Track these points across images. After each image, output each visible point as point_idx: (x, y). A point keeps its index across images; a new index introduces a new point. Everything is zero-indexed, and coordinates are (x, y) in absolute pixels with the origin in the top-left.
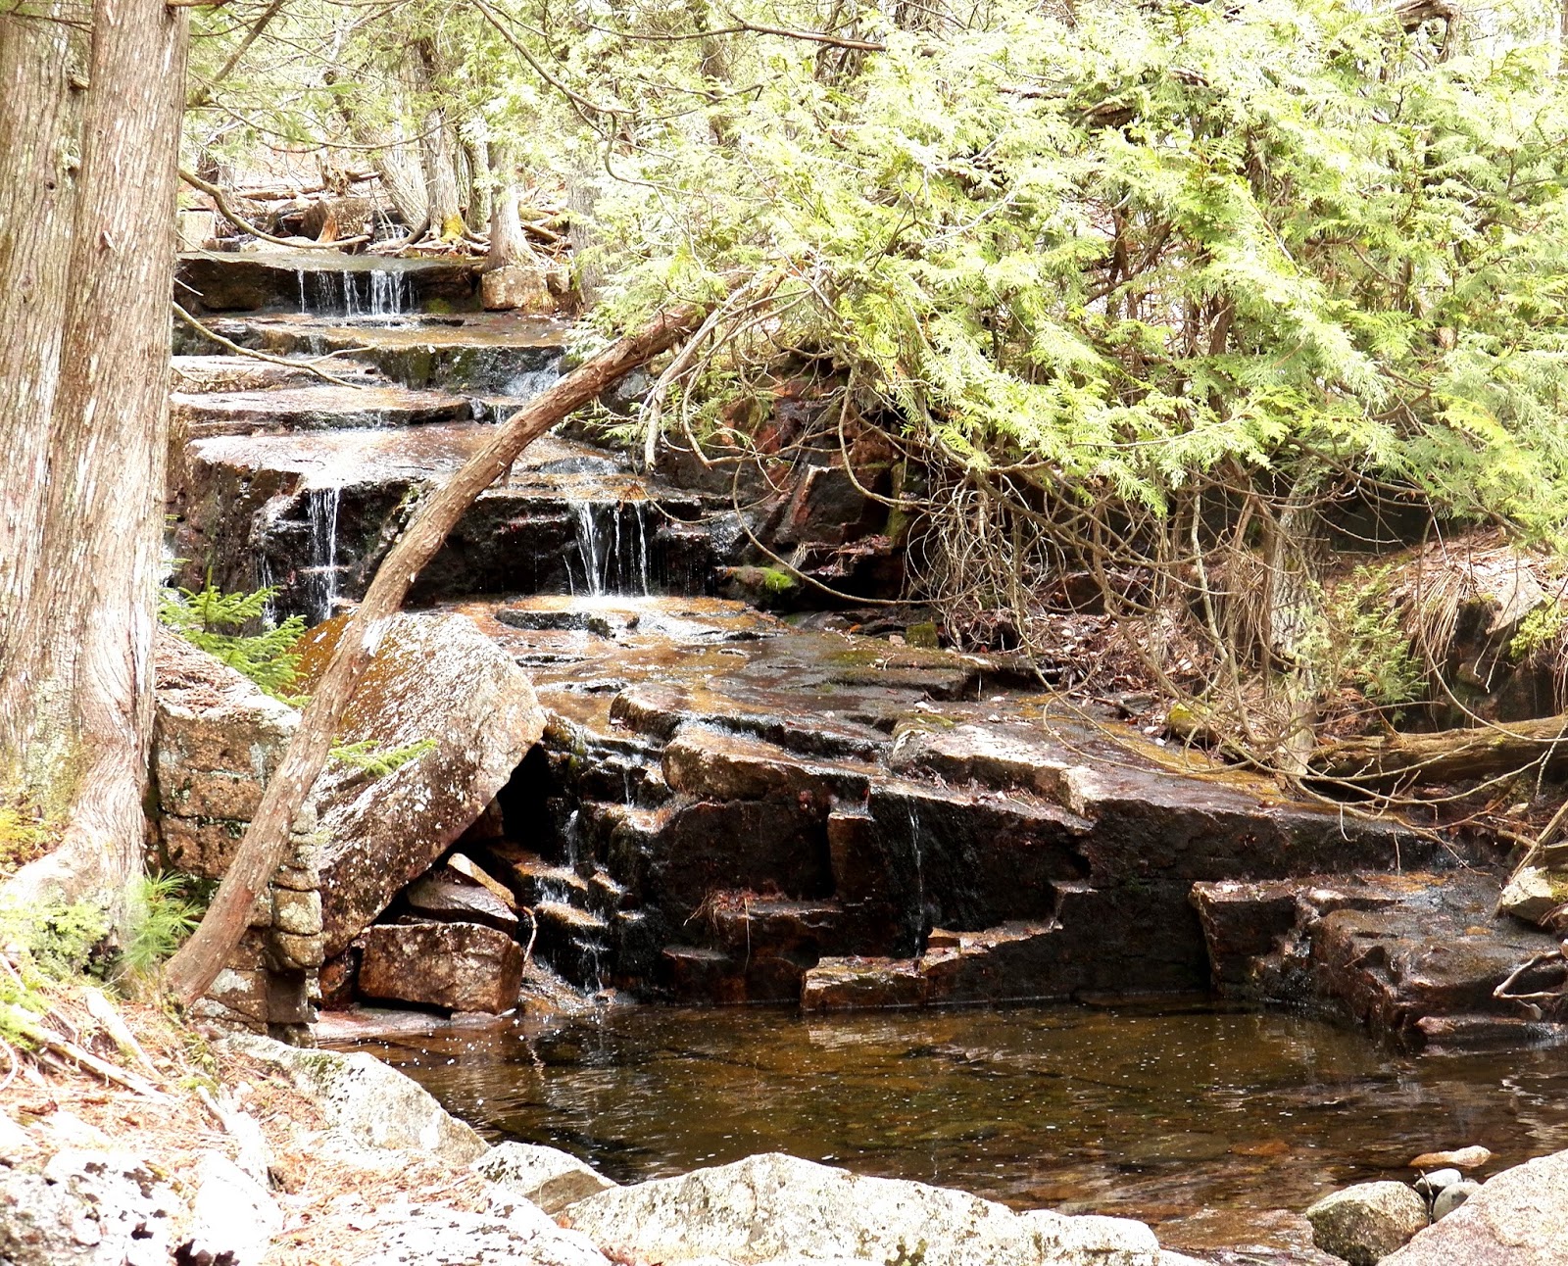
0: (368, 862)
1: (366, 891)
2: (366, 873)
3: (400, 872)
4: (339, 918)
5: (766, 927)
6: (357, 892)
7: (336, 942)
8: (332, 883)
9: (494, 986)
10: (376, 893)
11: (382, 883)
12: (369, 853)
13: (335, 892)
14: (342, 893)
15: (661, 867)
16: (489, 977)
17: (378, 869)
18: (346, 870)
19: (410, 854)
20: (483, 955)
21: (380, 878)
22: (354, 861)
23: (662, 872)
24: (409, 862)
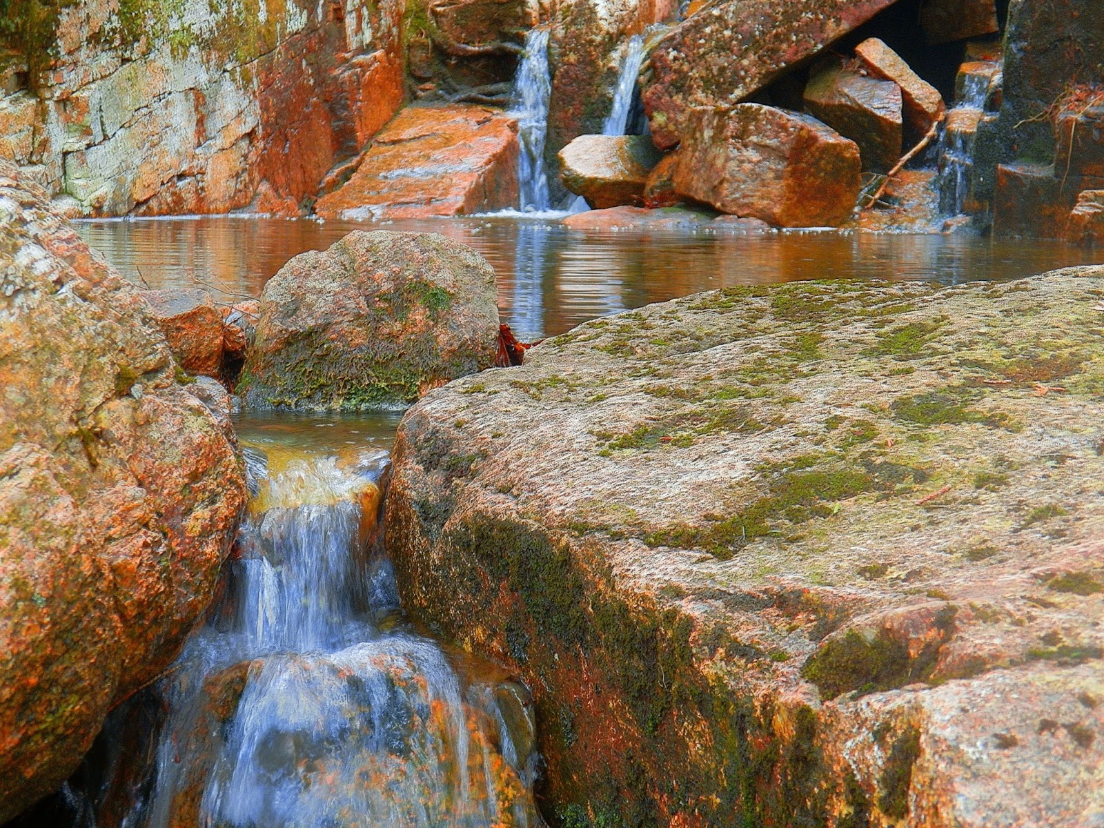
0: (727, 33)
1: (722, 70)
2: (723, 47)
3: (774, 51)
4: (678, 99)
5: (1096, 133)
6: (708, 69)
7: (672, 127)
8: (673, 54)
9: (777, 188)
10: (735, 73)
11: (745, 62)
12: (731, 22)
13: (676, 66)
14: (686, 67)
15: (1020, 50)
16: (771, 175)
17: (741, 42)
18: (694, 41)
19: (791, 30)
20: (766, 146)
21: (743, 55)
22: (708, 30)
23: (1019, 56)
24: (788, 40)
